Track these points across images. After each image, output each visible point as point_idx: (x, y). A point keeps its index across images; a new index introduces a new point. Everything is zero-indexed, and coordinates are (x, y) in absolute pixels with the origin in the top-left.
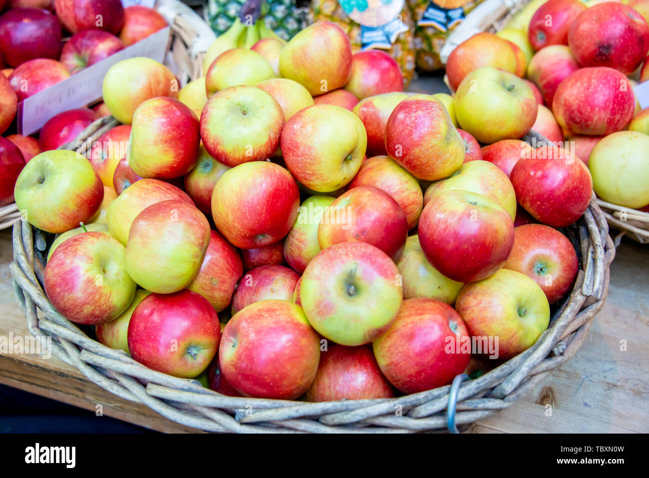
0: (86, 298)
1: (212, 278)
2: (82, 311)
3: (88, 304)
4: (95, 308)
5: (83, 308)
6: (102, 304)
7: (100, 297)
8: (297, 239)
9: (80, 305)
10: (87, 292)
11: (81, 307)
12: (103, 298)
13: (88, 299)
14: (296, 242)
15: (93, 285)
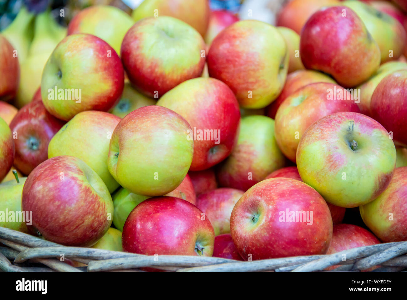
0: (88, 207)
1: (181, 193)
2: (83, 222)
3: (90, 213)
4: (95, 218)
5: (85, 218)
6: (100, 214)
7: (99, 207)
8: (245, 152)
9: (82, 215)
10: (88, 200)
11: (83, 217)
12: (101, 208)
13: (89, 208)
14: (245, 155)
15: (92, 194)
